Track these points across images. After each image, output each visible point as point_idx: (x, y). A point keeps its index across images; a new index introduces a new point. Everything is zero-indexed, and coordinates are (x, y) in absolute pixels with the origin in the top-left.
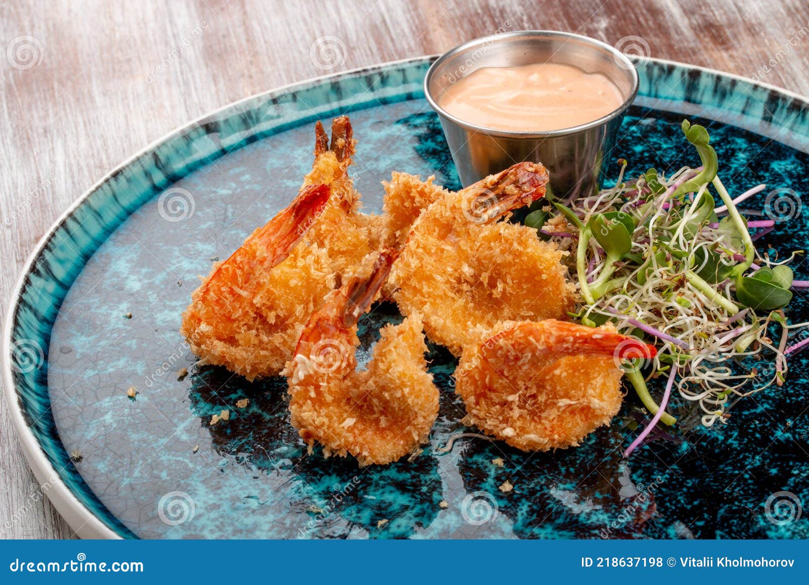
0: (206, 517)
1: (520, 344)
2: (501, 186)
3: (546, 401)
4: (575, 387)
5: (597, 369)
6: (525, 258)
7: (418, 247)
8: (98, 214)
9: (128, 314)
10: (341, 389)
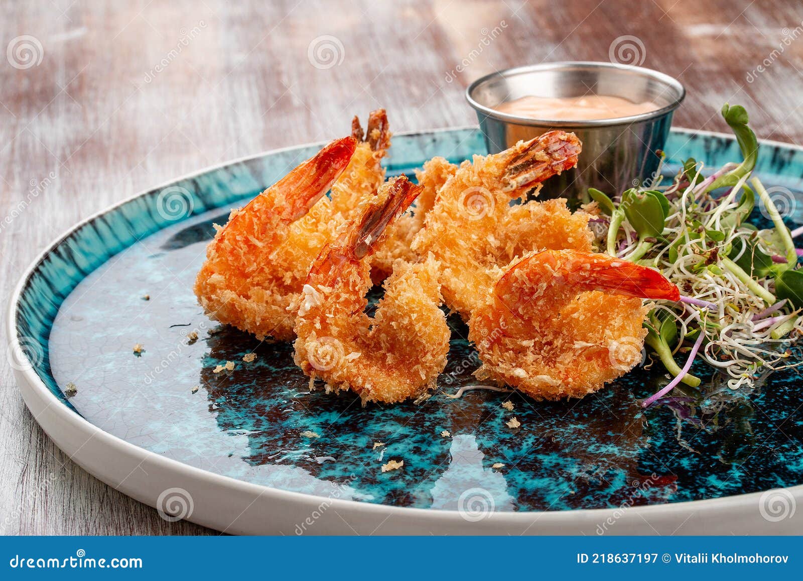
0: (195, 437)
1: (536, 274)
2: (531, 152)
3: (562, 345)
4: (593, 330)
5: (617, 310)
6: (551, 223)
7: (443, 211)
8: (130, 224)
9: (146, 296)
10: (348, 324)
